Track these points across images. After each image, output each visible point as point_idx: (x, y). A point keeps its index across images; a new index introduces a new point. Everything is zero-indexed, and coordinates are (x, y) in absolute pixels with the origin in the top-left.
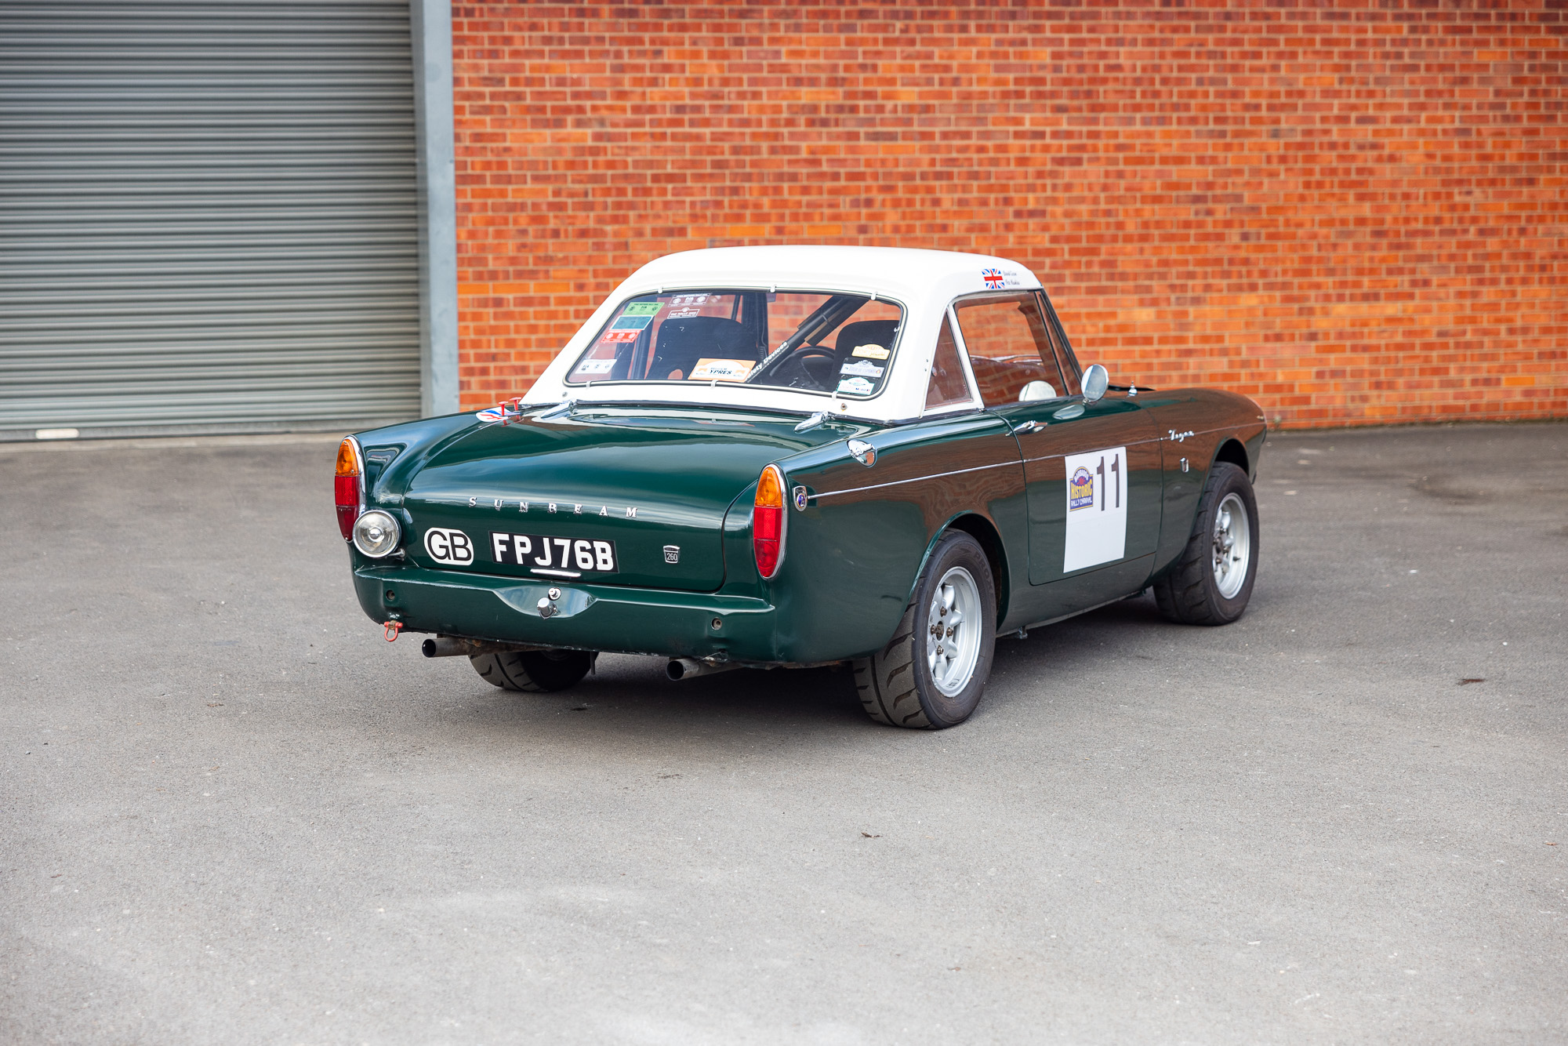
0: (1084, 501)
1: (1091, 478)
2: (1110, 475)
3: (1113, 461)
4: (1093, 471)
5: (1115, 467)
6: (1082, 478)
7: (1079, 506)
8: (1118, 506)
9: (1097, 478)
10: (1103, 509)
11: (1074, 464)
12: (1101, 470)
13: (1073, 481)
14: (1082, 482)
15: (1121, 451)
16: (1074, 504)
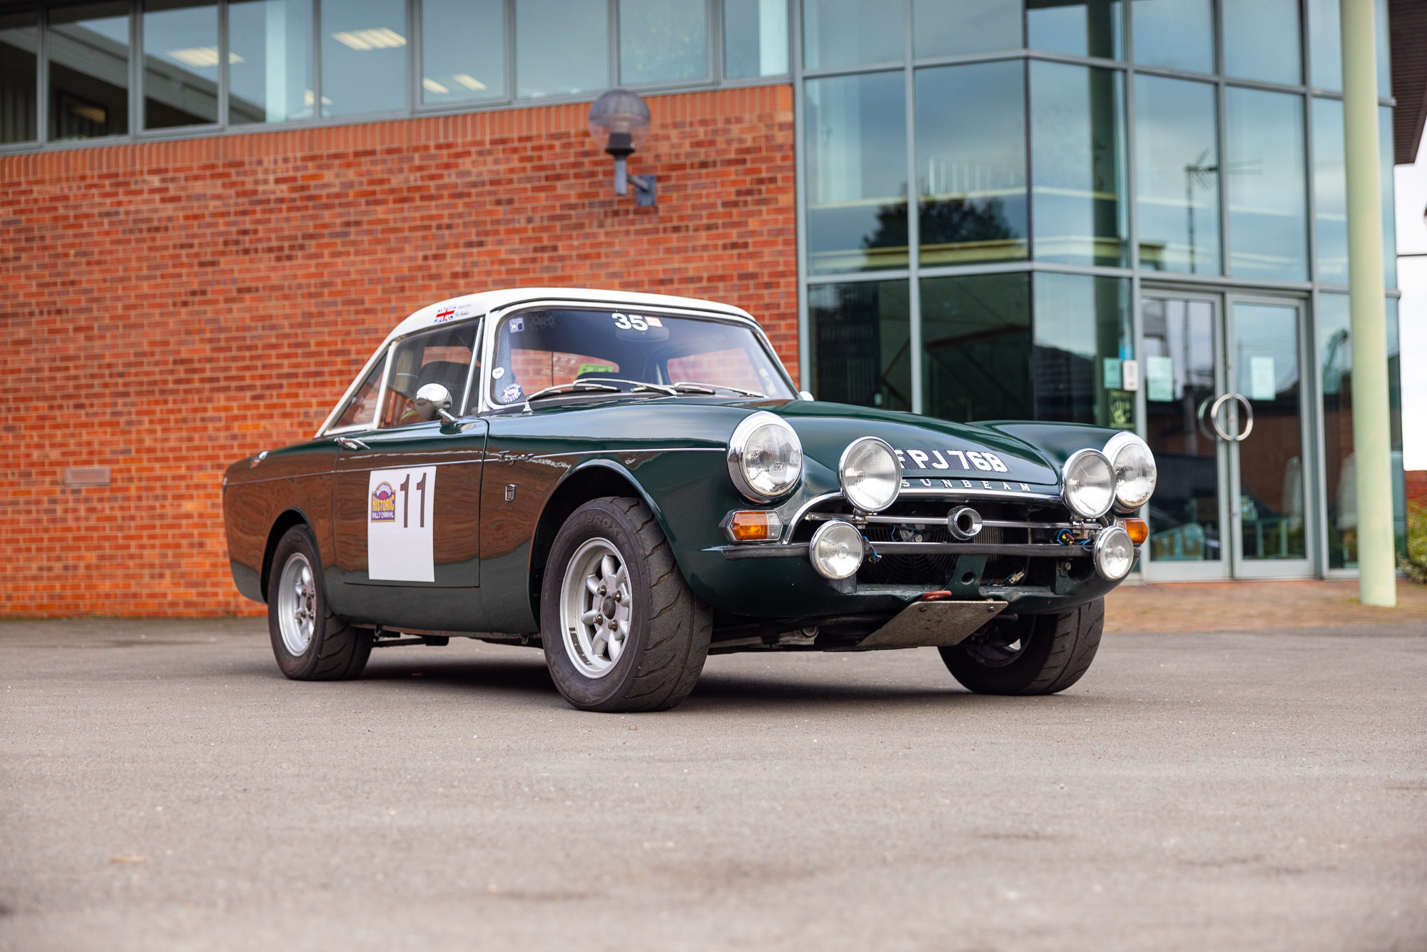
0: (386, 515)
1: (393, 493)
2: (414, 494)
3: (419, 480)
4: (396, 487)
5: (421, 486)
6: (384, 493)
7: (380, 519)
8: (422, 525)
9: (400, 496)
10: (406, 525)
11: (378, 478)
12: (405, 487)
13: (375, 495)
14: (384, 496)
15: (431, 471)
16: (375, 515)
